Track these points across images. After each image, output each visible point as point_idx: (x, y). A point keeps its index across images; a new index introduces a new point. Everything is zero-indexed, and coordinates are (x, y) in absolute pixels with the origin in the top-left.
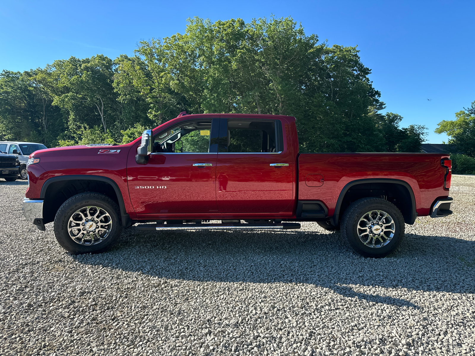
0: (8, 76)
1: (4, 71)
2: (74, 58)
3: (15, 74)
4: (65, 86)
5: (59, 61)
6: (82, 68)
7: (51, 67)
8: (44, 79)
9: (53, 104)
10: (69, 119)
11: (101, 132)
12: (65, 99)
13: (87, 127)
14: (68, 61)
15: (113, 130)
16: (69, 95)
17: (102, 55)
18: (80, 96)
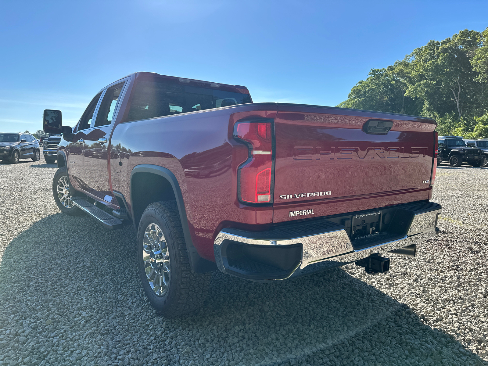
0: (375, 74)
1: (372, 70)
2: (433, 41)
3: (381, 71)
4: (420, 73)
5: (417, 49)
6: (439, 51)
7: (409, 57)
8: (401, 71)
9: (405, 95)
10: (423, 109)
11: (453, 120)
12: (418, 88)
13: (437, 116)
14: (426, 47)
15: (468, 117)
16: (422, 82)
17: (466, 30)
18: (433, 83)
